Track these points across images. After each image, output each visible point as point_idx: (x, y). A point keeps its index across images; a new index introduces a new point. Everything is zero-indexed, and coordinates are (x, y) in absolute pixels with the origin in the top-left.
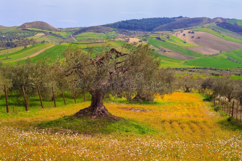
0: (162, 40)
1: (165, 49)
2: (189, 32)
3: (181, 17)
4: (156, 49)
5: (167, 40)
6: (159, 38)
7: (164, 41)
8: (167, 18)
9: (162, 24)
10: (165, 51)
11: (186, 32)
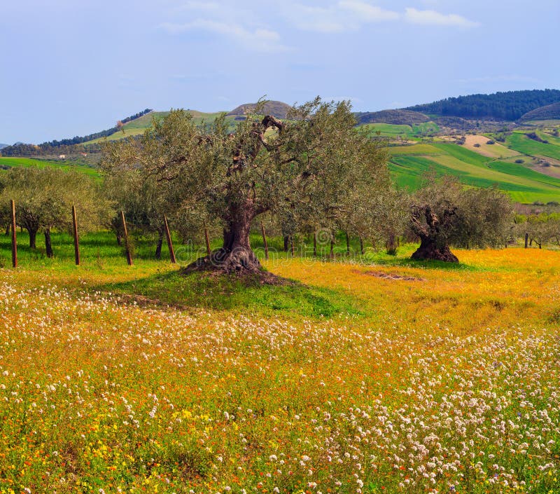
0: (541, 141)
1: (547, 160)
4: (527, 160)
5: (552, 141)
6: (533, 136)
7: (545, 142)
8: (554, 90)
9: (542, 105)
10: (547, 165)
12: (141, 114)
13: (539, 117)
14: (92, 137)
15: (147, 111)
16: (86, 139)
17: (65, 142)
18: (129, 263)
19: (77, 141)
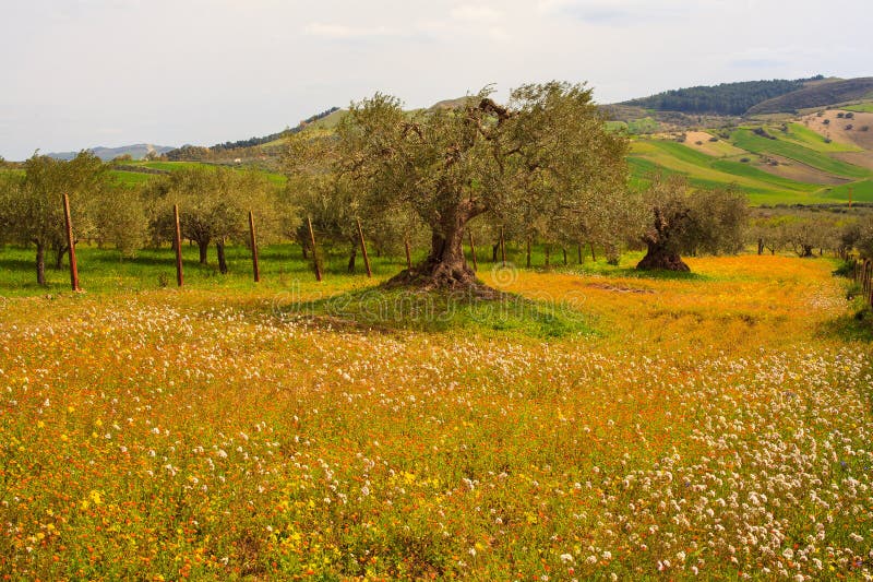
0: (768, 137)
1: (775, 158)
2: (840, 116)
3: (820, 77)
4: (753, 158)
5: (781, 137)
6: (760, 132)
7: (773, 138)
8: (783, 81)
9: (769, 97)
10: (775, 164)
11: (830, 114)
12: (327, 113)
13: (768, 110)
14: (271, 138)
15: (334, 109)
16: (264, 140)
17: (240, 144)
18: (319, 279)
19: (254, 142)
